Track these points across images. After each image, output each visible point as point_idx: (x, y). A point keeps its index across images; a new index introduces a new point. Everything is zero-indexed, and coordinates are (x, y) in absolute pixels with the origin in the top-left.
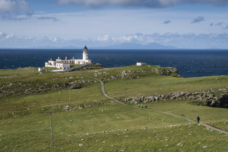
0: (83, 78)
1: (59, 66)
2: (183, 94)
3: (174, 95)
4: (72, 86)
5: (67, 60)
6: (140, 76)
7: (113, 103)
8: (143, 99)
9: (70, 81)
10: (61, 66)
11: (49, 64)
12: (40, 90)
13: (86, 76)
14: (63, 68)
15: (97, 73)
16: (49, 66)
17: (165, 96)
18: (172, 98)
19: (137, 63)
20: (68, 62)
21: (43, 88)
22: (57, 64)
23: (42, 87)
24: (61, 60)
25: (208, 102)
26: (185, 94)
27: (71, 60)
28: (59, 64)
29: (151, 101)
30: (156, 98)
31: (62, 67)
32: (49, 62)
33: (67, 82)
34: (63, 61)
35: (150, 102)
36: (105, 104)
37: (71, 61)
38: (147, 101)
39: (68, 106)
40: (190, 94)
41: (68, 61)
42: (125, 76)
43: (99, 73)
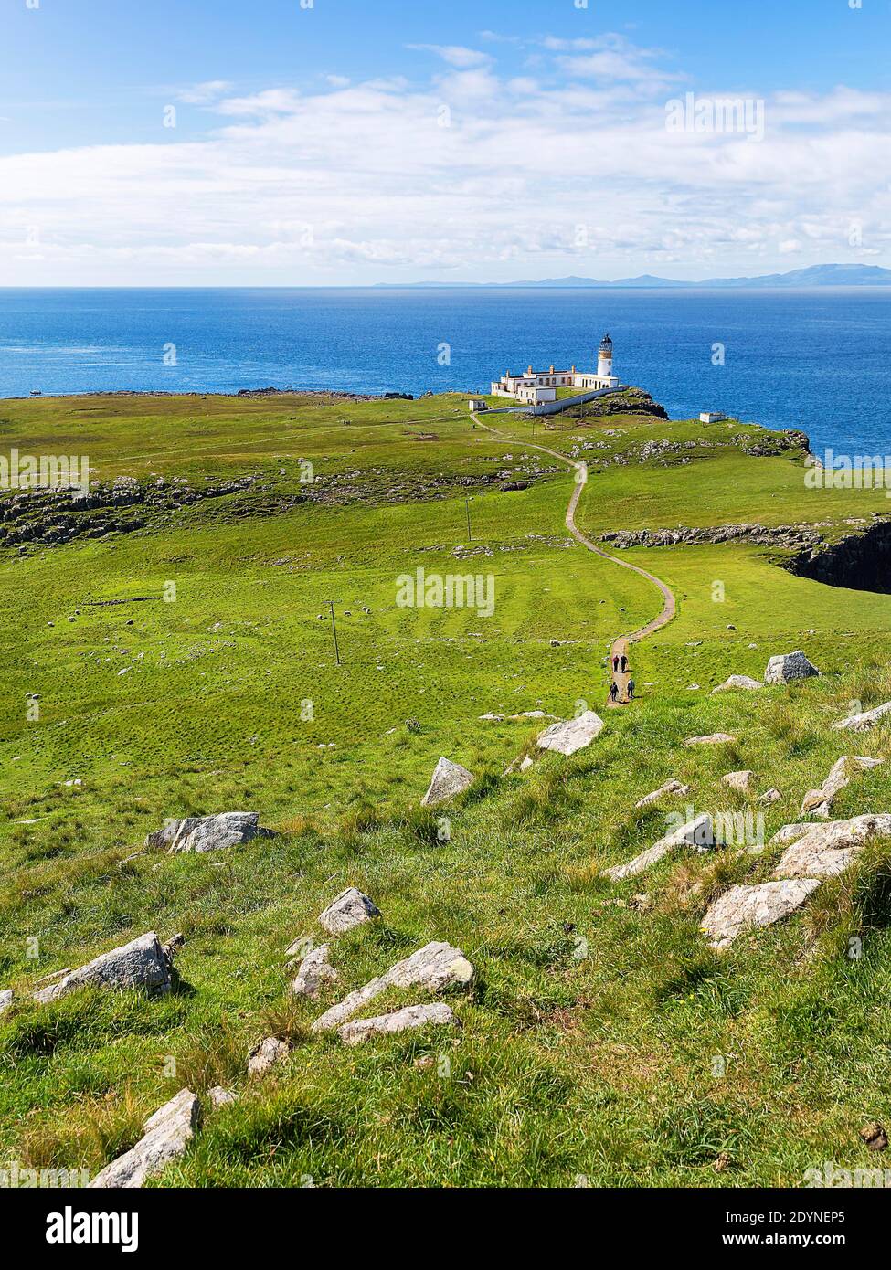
0: (538, 458)
1: (525, 394)
2: (744, 529)
3: (723, 531)
4: (505, 484)
5: (554, 376)
6: (690, 458)
7: (571, 542)
8: (643, 538)
9: (502, 469)
10: (530, 397)
11: (502, 386)
12: (424, 490)
13: (550, 452)
14: (535, 403)
15: (580, 445)
16: (502, 393)
17: (699, 533)
18: (715, 539)
19: (701, 415)
20: (557, 380)
21: (431, 485)
22: (520, 389)
23: (430, 482)
24: (534, 376)
25: (801, 553)
26: (750, 530)
27: (566, 377)
28: (525, 390)
29: (662, 544)
30: (676, 537)
31: (534, 400)
32: (503, 380)
33: (495, 471)
34: (541, 380)
35: (658, 545)
36: (550, 545)
37: (563, 379)
38: (651, 542)
39: (461, 547)
40: (763, 530)
41: (554, 379)
42: (651, 455)
43: (585, 444)
